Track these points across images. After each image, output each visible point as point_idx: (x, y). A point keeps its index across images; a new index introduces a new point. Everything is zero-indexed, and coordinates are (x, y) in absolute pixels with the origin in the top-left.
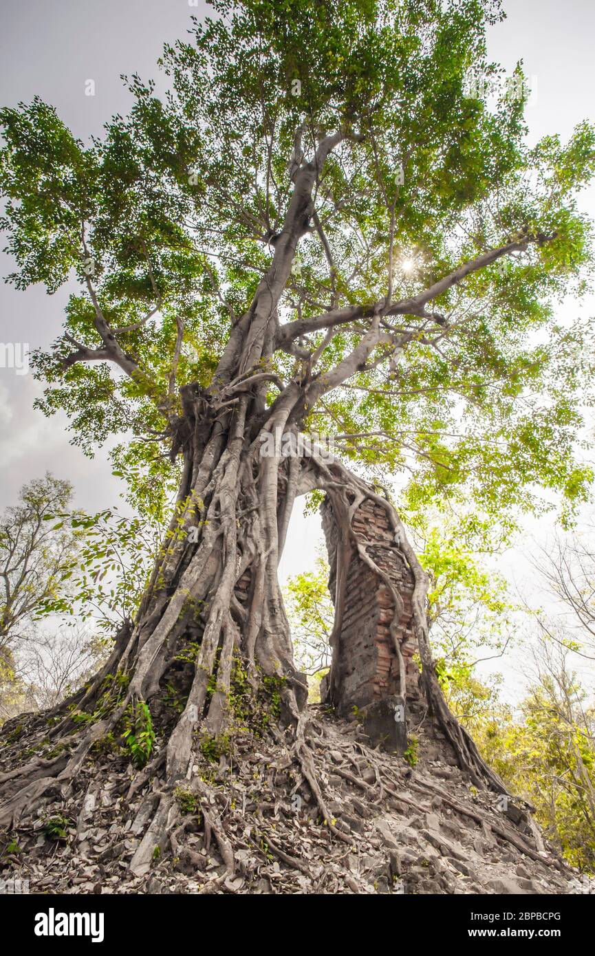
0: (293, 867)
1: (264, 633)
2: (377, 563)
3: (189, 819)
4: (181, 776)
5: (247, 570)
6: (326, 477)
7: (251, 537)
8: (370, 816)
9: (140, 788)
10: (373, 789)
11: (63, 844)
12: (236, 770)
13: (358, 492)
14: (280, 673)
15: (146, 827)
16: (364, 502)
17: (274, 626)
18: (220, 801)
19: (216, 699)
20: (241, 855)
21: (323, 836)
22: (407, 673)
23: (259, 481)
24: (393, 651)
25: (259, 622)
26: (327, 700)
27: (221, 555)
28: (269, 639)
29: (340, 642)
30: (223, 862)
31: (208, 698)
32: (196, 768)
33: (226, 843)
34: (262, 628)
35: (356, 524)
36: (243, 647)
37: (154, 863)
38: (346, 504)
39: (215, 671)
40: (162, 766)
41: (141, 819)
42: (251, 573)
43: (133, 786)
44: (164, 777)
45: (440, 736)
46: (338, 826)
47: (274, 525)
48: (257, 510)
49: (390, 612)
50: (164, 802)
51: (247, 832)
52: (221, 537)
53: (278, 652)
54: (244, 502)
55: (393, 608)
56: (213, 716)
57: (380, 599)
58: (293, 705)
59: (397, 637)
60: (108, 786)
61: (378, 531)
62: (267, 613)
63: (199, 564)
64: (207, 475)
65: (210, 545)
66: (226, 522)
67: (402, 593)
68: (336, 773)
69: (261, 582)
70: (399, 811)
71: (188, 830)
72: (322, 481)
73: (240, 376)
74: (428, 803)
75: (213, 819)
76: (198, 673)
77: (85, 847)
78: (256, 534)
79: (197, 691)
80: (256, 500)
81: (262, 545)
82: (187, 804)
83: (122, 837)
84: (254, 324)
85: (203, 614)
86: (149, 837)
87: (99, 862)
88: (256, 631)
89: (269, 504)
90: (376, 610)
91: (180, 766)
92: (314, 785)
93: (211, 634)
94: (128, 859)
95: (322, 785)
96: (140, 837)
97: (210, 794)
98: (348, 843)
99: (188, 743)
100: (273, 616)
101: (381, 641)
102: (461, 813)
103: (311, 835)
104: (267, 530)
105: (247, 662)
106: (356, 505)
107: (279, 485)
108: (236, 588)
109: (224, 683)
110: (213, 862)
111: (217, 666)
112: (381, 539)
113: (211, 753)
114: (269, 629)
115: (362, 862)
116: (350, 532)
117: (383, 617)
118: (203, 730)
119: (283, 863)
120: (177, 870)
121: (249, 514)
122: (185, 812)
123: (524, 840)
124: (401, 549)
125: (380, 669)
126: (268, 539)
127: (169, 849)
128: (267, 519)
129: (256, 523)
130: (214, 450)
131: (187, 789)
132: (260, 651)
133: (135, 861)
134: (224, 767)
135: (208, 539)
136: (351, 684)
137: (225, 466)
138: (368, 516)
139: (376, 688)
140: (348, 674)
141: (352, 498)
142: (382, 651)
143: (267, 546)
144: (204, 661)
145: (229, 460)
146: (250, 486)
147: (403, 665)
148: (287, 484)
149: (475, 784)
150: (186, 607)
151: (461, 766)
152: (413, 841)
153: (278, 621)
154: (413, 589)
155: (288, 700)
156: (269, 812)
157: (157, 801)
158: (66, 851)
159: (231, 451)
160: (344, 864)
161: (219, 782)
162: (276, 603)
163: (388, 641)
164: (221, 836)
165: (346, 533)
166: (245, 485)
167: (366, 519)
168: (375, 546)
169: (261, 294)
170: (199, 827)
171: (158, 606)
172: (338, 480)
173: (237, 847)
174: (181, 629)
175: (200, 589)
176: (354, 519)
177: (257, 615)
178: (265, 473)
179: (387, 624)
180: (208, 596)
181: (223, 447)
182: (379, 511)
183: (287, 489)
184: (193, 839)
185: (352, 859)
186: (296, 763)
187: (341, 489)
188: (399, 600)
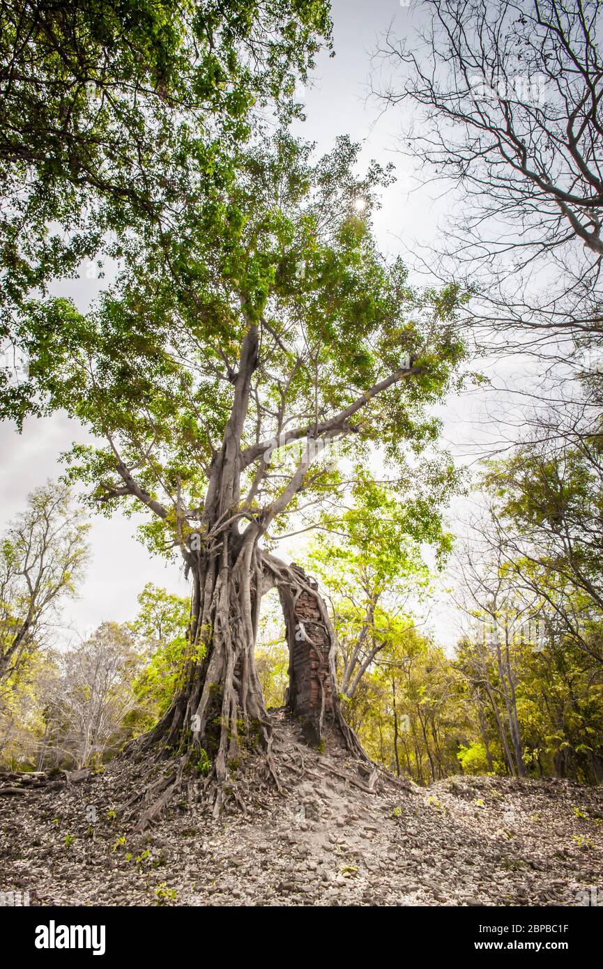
0: (267, 809)
1: (250, 694)
2: (309, 636)
3: (230, 796)
4: (224, 780)
5: (239, 659)
6: (279, 578)
7: (239, 637)
8: (297, 784)
9: (208, 786)
10: (300, 771)
11: (187, 810)
12: (244, 772)
13: (298, 588)
14: (260, 718)
15: (215, 801)
16: (302, 593)
17: (255, 689)
18: (240, 788)
19: (232, 740)
20: (249, 808)
21: (277, 796)
22: (326, 697)
23: (240, 595)
24: (319, 684)
25: (247, 688)
26: (288, 704)
27: (225, 656)
28: (253, 697)
29: (293, 672)
30: (243, 810)
31: (228, 741)
32: (228, 775)
33: (244, 804)
34: (249, 691)
35: (298, 609)
36: (240, 703)
37: (220, 813)
38: (292, 596)
39: (230, 726)
40: (215, 774)
41: (211, 798)
42: (241, 660)
43: (205, 785)
44: (217, 780)
45: (339, 733)
46: (283, 791)
47: (251, 629)
48: (241, 618)
49: (317, 663)
50: (219, 791)
51: (250, 799)
52: (224, 645)
53: (258, 704)
54: (233, 612)
55: (318, 661)
56: (232, 750)
57: (311, 656)
58: (266, 735)
59: (321, 678)
60: (195, 785)
61: (310, 611)
62: (250, 682)
63: (214, 664)
64: (209, 597)
65: (219, 652)
66: (225, 636)
67: (322, 652)
68: (284, 766)
69: (247, 665)
70: (310, 779)
71: (230, 801)
72: (277, 581)
73: (220, 518)
74: (324, 774)
75: (238, 796)
76: (222, 728)
77: (194, 810)
78: (241, 635)
79: (223, 739)
80: (239, 611)
81: (245, 643)
82: (228, 791)
83: (206, 806)
84: (226, 468)
85: (220, 693)
86: (216, 804)
87: (201, 815)
88: (246, 693)
89: (247, 614)
90: (310, 661)
91: (222, 776)
92: (275, 775)
93: (226, 707)
94: (211, 813)
95: (278, 774)
96: (214, 804)
97: (235, 786)
98: (286, 798)
99: (224, 764)
100: (254, 684)
101: (313, 679)
102: (338, 776)
103: (273, 796)
104: (247, 632)
105: (243, 714)
106: (297, 597)
107: (252, 594)
108: (235, 670)
109: (234, 731)
110: (240, 811)
111: (230, 722)
112: (312, 617)
113: (233, 767)
114: (252, 691)
115: (291, 804)
116: (294, 614)
117: (313, 666)
118: (229, 757)
119: (263, 808)
120: (229, 815)
121: (236, 621)
122: (227, 794)
123: (364, 785)
124: (324, 623)
125: (313, 695)
126: (248, 638)
127: (224, 808)
128: (246, 624)
129: (241, 627)
130: (211, 576)
131: (227, 785)
132: (249, 703)
133: (214, 813)
134: (239, 772)
135: (217, 647)
136: (300, 699)
137: (220, 589)
138: (304, 602)
139: (311, 705)
140: (298, 693)
141: (295, 591)
142: (314, 685)
143: (248, 643)
144: (224, 721)
145: (222, 585)
146: (235, 600)
147: (324, 693)
148: (256, 592)
149: (353, 756)
150: (212, 690)
151: (347, 749)
152: (311, 794)
153: (257, 687)
154: (329, 649)
155: (263, 733)
156: (257, 789)
157: (216, 790)
158: (189, 813)
159: (221, 577)
160: (284, 806)
161: (238, 780)
162: (255, 677)
163: (316, 679)
164: (241, 802)
165: (292, 615)
166: (232, 599)
167: (304, 605)
168: (308, 623)
169: (229, 438)
170: (233, 799)
171: (197, 690)
172: (286, 579)
173: (247, 805)
174: (211, 702)
175: (217, 678)
176: (296, 607)
177: (246, 685)
178: (243, 591)
179: (316, 669)
180: (221, 682)
181: (217, 573)
182: (311, 599)
183: (256, 595)
184: (232, 804)
185: (287, 804)
186: (267, 765)
187: (288, 586)
188: (321, 657)
